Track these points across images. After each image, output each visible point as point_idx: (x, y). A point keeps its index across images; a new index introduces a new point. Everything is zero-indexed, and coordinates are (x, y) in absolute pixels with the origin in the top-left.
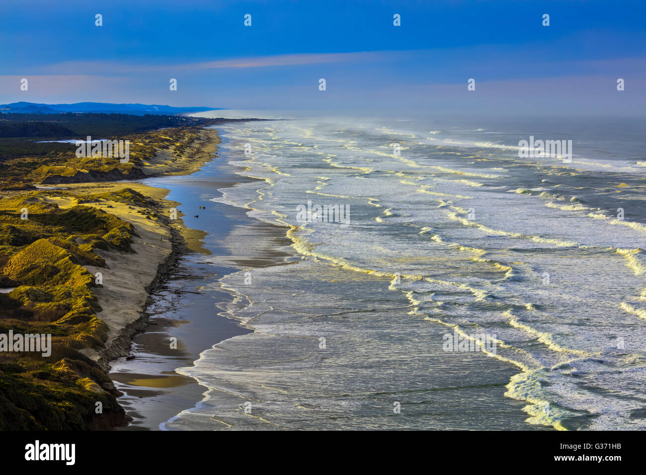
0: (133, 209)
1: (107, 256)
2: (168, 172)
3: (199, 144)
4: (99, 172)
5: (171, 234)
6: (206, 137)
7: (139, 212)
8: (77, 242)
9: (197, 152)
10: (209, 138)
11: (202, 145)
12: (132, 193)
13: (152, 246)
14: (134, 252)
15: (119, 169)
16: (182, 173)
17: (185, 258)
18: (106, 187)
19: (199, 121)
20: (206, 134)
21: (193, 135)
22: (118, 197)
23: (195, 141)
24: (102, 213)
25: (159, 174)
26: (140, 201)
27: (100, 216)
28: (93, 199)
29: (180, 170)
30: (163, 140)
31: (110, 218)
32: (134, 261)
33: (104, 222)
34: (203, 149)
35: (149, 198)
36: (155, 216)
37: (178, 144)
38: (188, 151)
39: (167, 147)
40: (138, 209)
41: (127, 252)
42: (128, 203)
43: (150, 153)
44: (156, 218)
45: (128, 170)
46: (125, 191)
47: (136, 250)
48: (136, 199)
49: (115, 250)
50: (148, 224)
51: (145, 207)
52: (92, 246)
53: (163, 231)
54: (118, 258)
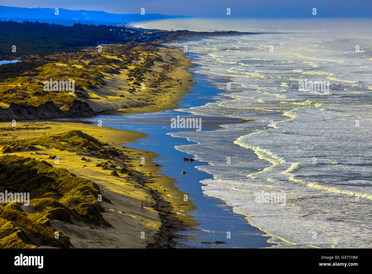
0: (89, 161)
1: (71, 231)
2: (126, 107)
3: (161, 67)
4: (24, 106)
5: (153, 197)
6: (169, 58)
7: (98, 165)
8: (24, 210)
9: (161, 79)
10: (173, 59)
11: (167, 68)
12: (83, 137)
13: (132, 216)
14: (108, 225)
15: (55, 102)
16: (145, 108)
17: (183, 234)
18: (39, 129)
19: (153, 34)
20: (168, 54)
21: (151, 54)
22: (63, 143)
23: (155, 63)
24: (46, 167)
25: (113, 110)
26: (96, 149)
27: (44, 171)
28: (26, 146)
29: (143, 105)
30: (109, 62)
31: (61, 174)
32: (111, 240)
33: (53, 180)
34: (169, 75)
35: (107, 145)
36: (124, 171)
37: (132, 67)
38: (148, 78)
39: (117, 72)
40: (95, 161)
41: (98, 224)
42: (79, 152)
43: (96, 79)
44: (126, 175)
45: (68, 104)
46: (72, 134)
47: (111, 222)
48: (90, 147)
49: (81, 223)
50: (115, 183)
51: (105, 159)
52: (48, 217)
53: (140, 195)
54: (87, 233)
